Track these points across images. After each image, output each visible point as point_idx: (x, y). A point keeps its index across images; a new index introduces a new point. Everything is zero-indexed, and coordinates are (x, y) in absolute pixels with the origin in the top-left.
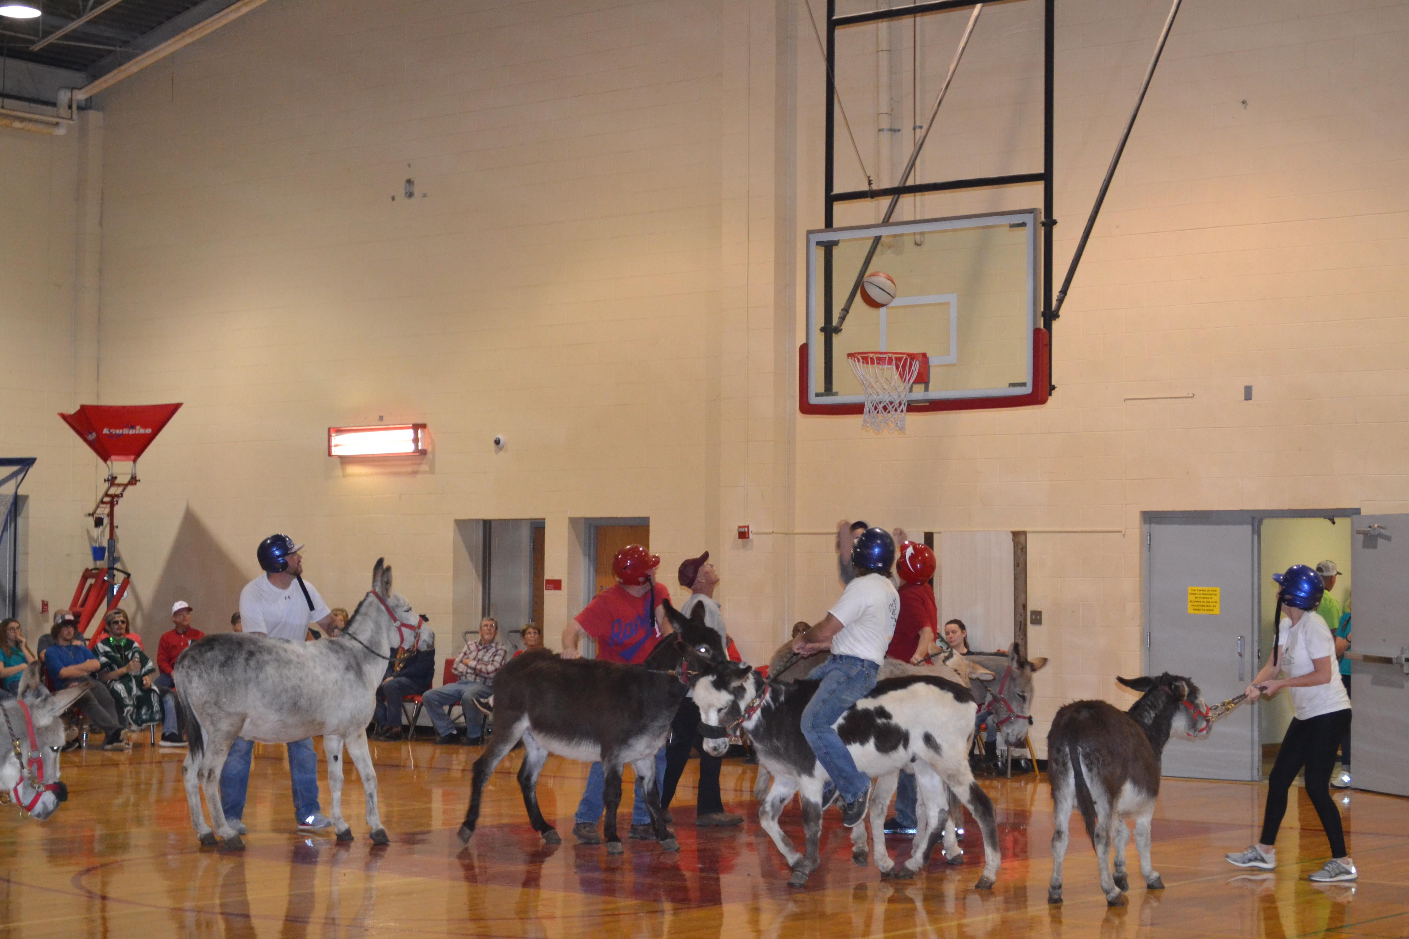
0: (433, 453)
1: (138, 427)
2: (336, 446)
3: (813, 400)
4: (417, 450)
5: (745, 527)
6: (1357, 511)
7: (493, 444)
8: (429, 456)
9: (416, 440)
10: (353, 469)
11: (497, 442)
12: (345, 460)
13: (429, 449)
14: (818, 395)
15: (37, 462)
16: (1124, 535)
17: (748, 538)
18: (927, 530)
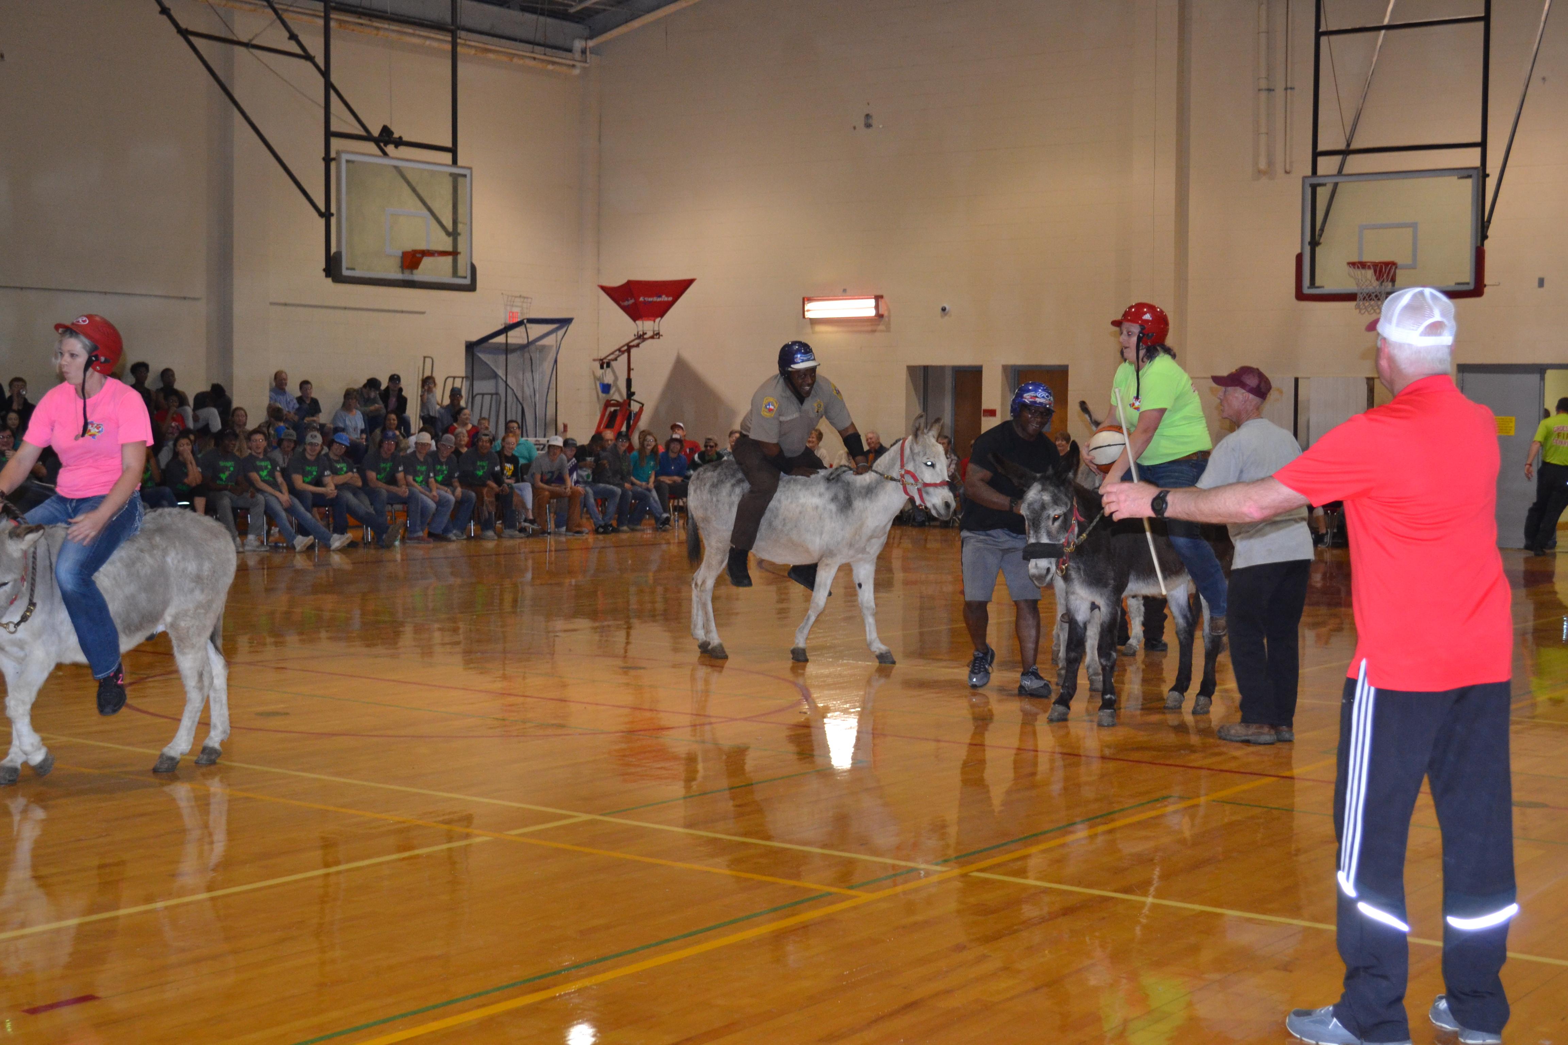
0: (889, 317)
1: (664, 296)
2: (808, 311)
3: (1308, 291)
4: (877, 314)
7: (940, 310)
8: (886, 319)
9: (877, 307)
10: (819, 328)
11: (944, 309)
12: (814, 322)
13: (886, 314)
14: (1306, 287)
15: (573, 321)
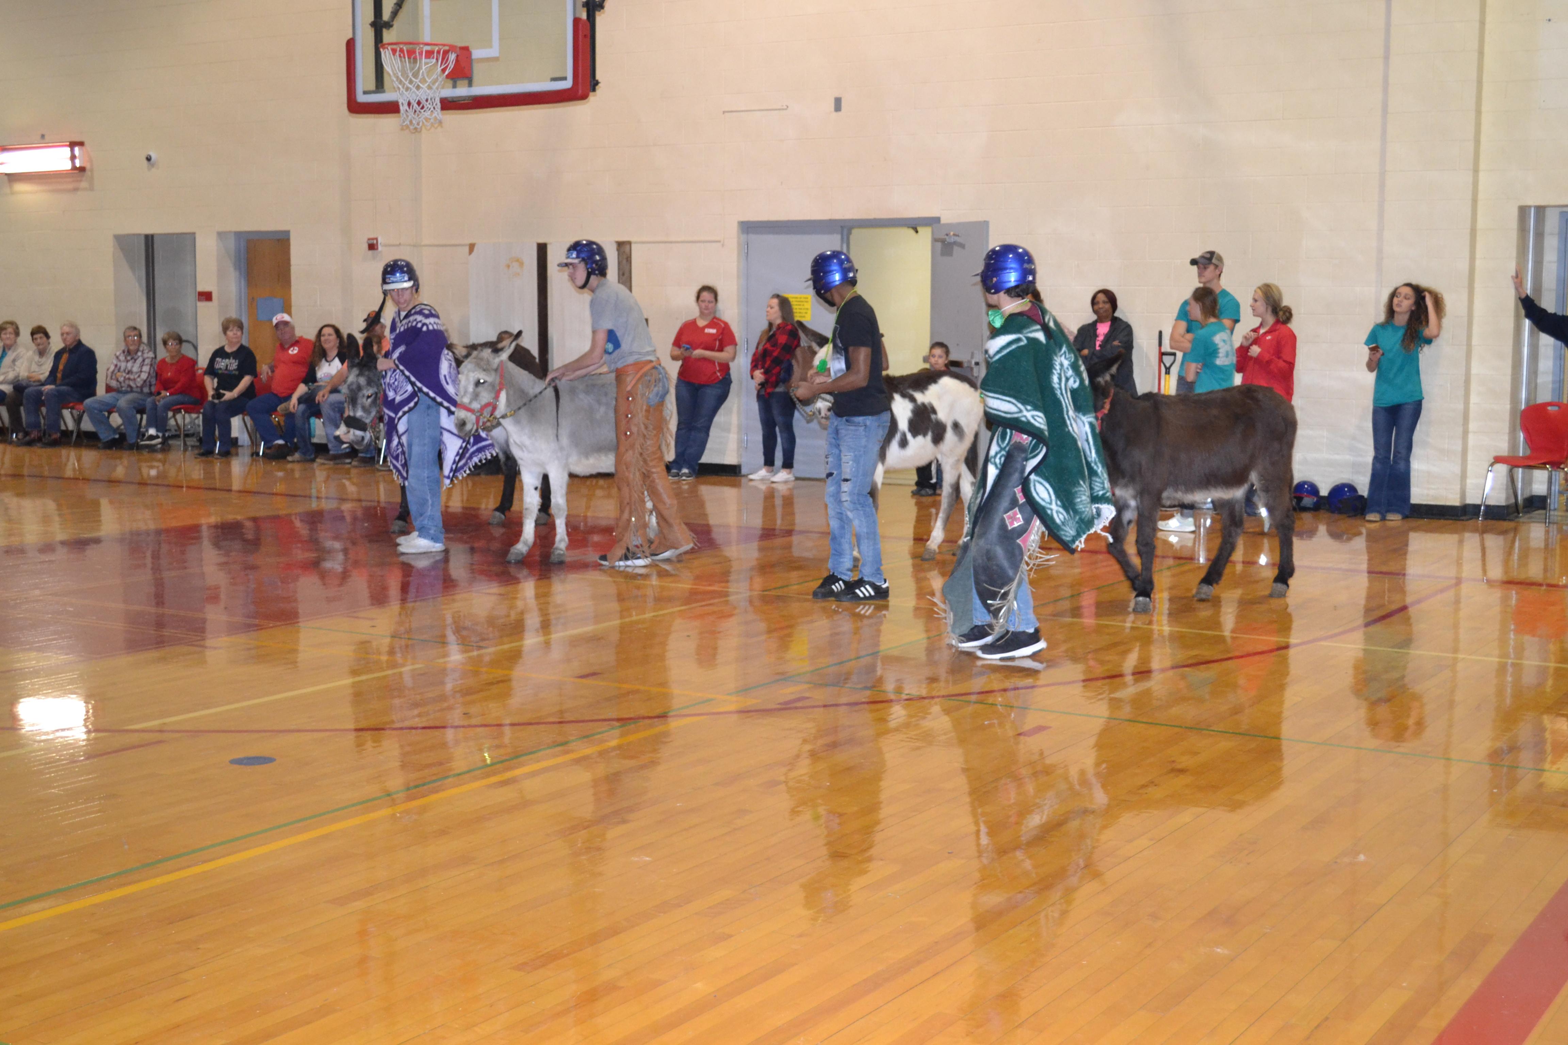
0: (92, 170)
3: (361, 98)
4: (74, 168)
5: (373, 239)
6: (937, 220)
7: (145, 162)
8: (88, 173)
9: (73, 158)
10: (20, 187)
11: (149, 159)
12: (13, 178)
13: (88, 166)
14: (365, 93)
16: (723, 245)
17: (377, 249)
18: (541, 241)
